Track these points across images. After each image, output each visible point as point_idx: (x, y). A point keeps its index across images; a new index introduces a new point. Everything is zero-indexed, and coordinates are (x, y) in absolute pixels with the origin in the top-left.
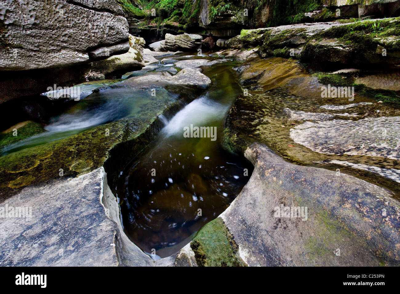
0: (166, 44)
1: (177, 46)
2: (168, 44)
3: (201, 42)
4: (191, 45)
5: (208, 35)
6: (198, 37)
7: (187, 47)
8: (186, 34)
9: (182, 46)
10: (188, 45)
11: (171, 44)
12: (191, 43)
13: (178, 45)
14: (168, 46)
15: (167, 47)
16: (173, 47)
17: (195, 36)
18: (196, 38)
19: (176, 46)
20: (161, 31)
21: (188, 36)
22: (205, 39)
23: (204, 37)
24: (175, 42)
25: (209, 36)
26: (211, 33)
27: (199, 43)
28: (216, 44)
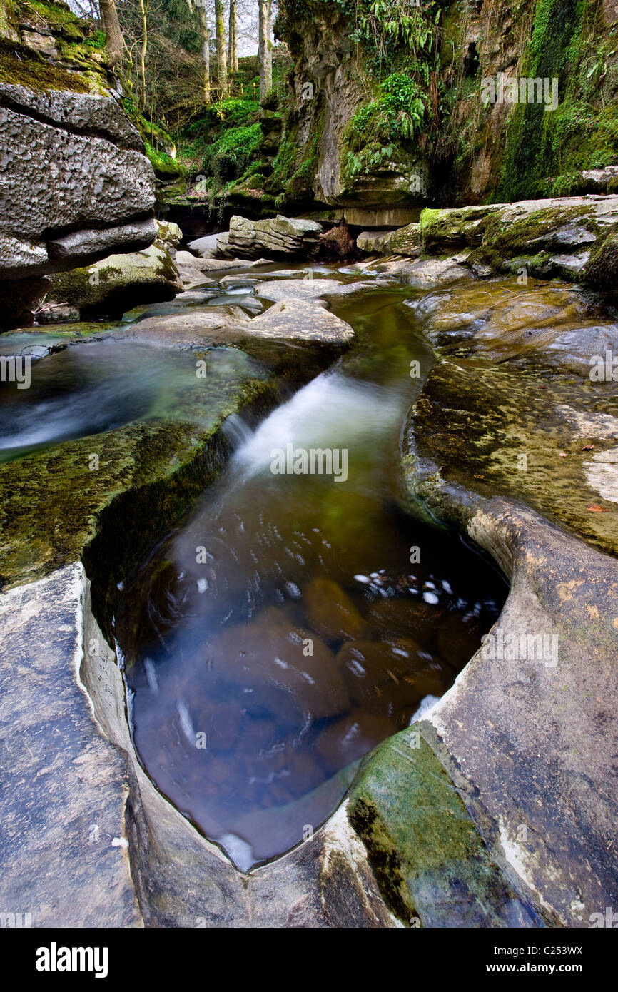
0: (232, 241)
1: (260, 246)
2: (237, 241)
3: (318, 238)
4: (294, 244)
5: (335, 221)
6: (312, 225)
7: (284, 249)
8: (281, 218)
9: (273, 247)
10: (286, 245)
11: (243, 242)
12: (294, 239)
13: (260, 244)
14: (237, 247)
15: (233, 249)
16: (248, 249)
17: (301, 224)
18: (307, 229)
19: (257, 246)
20: (217, 210)
21: (287, 223)
22: (330, 232)
23: (327, 226)
24: (255, 237)
25: (337, 225)
26: (343, 217)
27: (313, 240)
28: (355, 243)
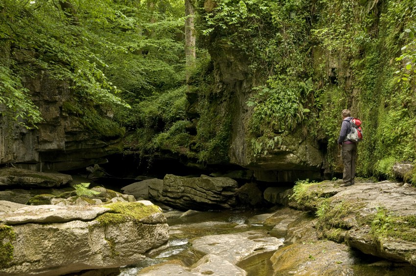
0: (165, 194)
1: (188, 199)
2: (169, 195)
3: (234, 191)
4: (214, 197)
5: (247, 178)
6: (230, 182)
7: (207, 201)
8: (204, 177)
9: (198, 199)
10: (209, 197)
11: (175, 195)
12: (215, 193)
13: (187, 196)
14: (169, 199)
15: (166, 200)
16: (178, 201)
17: (220, 181)
18: (225, 185)
19: (185, 198)
20: (148, 158)
21: (209, 180)
22: (242, 187)
23: (240, 182)
24: (183, 192)
25: (249, 181)
26: (253, 175)
27: (229, 193)
28: (263, 196)
